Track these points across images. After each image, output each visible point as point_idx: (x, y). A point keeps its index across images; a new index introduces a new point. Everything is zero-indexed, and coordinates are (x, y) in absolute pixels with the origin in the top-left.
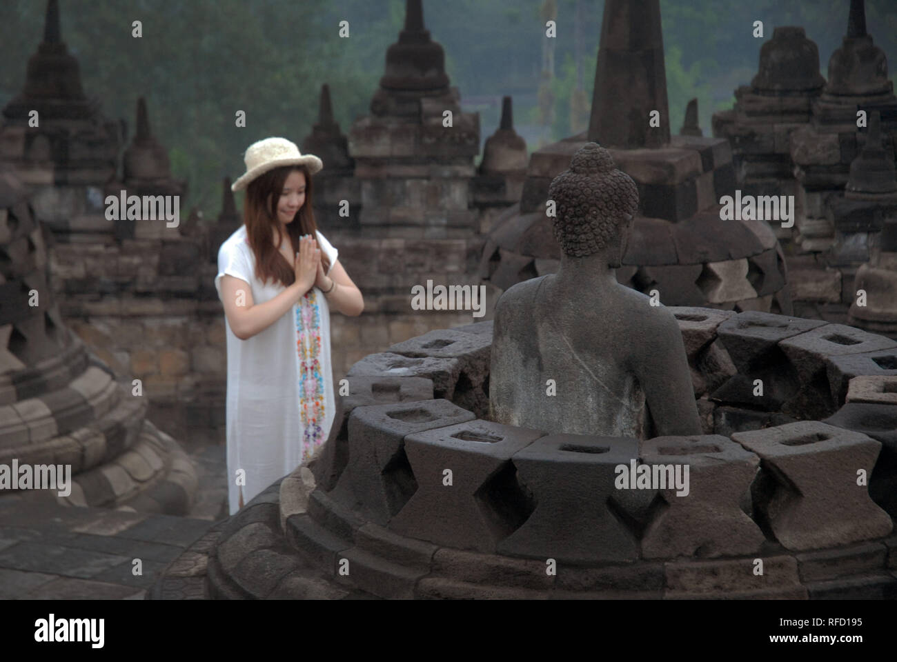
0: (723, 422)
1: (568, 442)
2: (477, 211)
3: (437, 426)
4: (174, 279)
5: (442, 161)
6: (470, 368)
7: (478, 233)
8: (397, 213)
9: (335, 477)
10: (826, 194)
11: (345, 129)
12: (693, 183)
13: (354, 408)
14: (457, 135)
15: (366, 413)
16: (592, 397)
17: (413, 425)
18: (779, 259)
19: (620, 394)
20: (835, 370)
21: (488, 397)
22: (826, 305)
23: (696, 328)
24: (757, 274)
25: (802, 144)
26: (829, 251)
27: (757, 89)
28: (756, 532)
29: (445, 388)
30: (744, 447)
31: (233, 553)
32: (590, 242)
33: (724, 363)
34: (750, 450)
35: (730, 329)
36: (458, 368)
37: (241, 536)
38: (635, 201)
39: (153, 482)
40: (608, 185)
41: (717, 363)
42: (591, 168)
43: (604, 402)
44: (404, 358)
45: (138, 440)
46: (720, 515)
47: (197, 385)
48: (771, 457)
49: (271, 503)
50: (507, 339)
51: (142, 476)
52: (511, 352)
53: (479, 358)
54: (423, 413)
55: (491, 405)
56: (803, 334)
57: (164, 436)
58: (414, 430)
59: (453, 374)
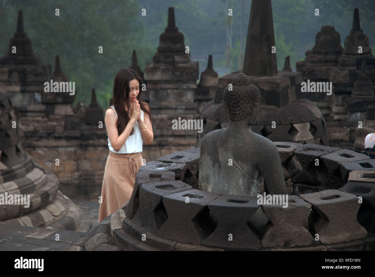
0: (297, 190)
1: (231, 198)
2: (198, 103)
3: (176, 192)
4: (70, 131)
5: (183, 82)
6: (191, 168)
7: (198, 112)
8: (164, 104)
9: (134, 213)
10: (344, 96)
11: (143, 69)
12: (287, 91)
13: (142, 184)
14: (189, 71)
15: (147, 186)
16: (241, 179)
17: (166, 191)
18: (323, 123)
19: (253, 178)
20: (344, 168)
21: (198, 179)
22: (344, 142)
23: (286, 151)
24: (314, 129)
25: (333, 75)
26: (345, 119)
27: (315, 52)
28: (310, 236)
29: (180, 176)
30: (305, 200)
31: (91, 245)
32: (241, 114)
33: (298, 165)
34: (307, 202)
35: (300, 151)
36: (186, 168)
37: (95, 238)
38: (259, 97)
39: (61, 216)
40: (248, 91)
41: (295, 166)
42: (241, 84)
43: (246, 182)
44: (163, 163)
45: (55, 198)
46: (294, 229)
47: (81, 176)
48: (316, 204)
49: (107, 224)
50: (206, 155)
51: (56, 214)
52: (208, 161)
53: (195, 163)
54: (171, 186)
55: (199, 183)
56: (331, 153)
57: (66, 197)
58: (167, 193)
59: (183, 170)
